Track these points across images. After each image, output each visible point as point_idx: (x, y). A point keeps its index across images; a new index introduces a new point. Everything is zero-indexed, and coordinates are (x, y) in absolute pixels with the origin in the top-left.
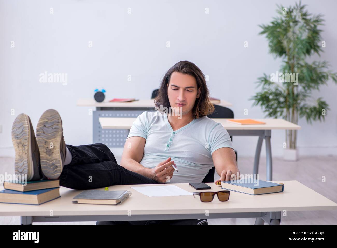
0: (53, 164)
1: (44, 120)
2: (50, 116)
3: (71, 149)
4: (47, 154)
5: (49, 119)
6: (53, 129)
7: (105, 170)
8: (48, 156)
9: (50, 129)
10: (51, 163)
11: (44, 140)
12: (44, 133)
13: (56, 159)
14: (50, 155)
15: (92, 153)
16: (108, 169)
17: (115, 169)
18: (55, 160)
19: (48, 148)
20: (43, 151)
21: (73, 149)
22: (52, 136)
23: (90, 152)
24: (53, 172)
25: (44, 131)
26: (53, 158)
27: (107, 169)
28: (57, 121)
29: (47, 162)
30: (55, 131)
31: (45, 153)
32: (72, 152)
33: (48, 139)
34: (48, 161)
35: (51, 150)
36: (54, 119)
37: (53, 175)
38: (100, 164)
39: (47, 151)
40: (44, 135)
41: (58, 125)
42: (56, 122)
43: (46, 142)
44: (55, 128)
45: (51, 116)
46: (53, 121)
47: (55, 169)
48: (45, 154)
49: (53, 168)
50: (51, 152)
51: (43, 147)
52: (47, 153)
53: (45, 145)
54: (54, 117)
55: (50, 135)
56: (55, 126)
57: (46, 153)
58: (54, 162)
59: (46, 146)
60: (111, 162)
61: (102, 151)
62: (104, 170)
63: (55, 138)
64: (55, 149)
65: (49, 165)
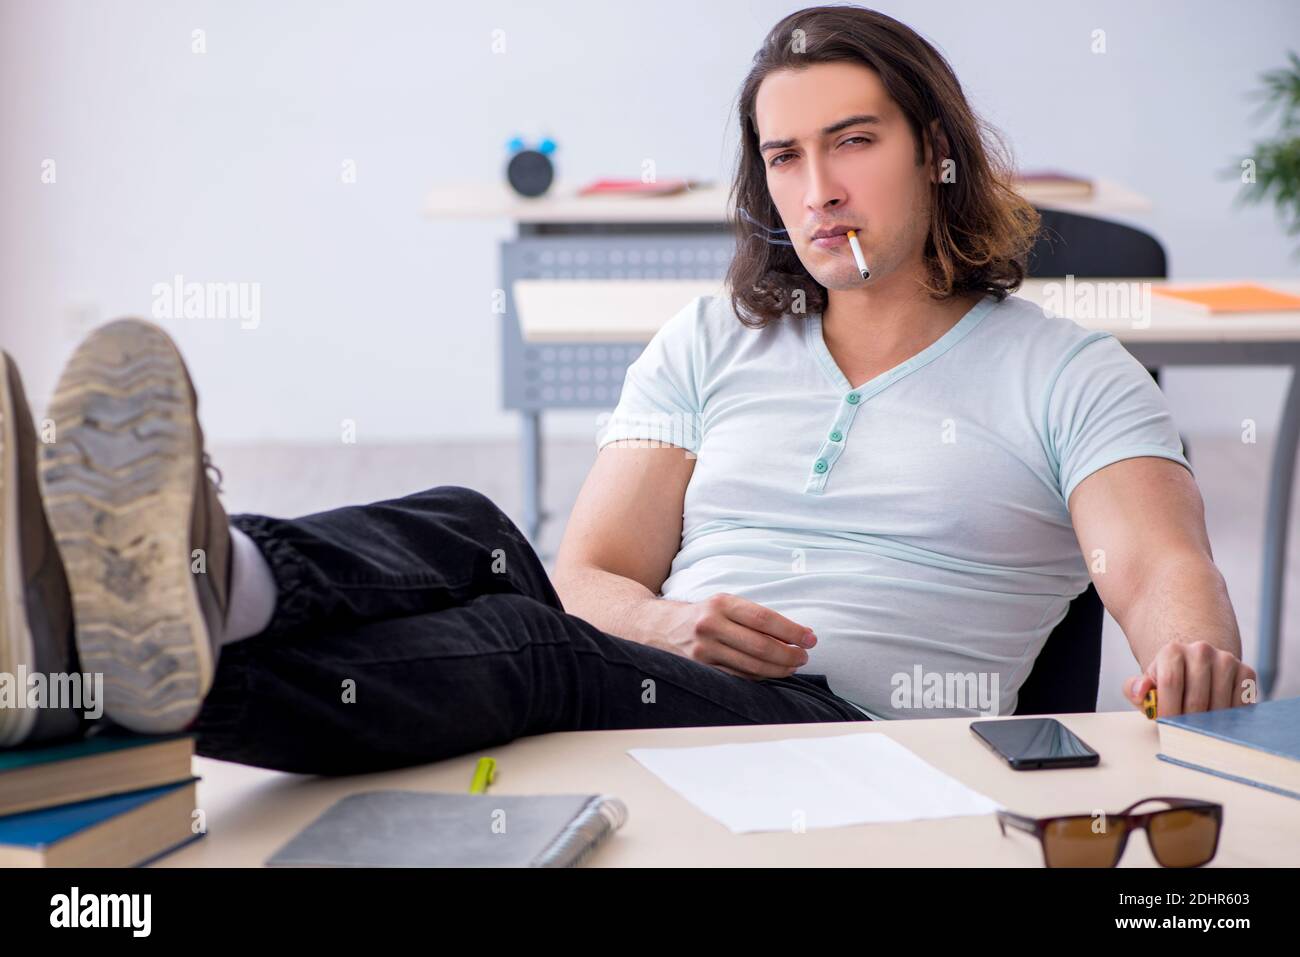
0: (152, 650)
1: (83, 383)
2: (118, 359)
3: (269, 544)
4: (109, 587)
5: (112, 381)
6: (139, 438)
7: (479, 656)
8: (116, 601)
9: (125, 439)
10: (138, 640)
11: (89, 507)
12: (86, 463)
13: (169, 618)
14: (128, 595)
15: (401, 554)
16: (496, 643)
17: (540, 641)
18: (162, 624)
19: (114, 551)
20: (89, 573)
21: (285, 542)
22: (137, 481)
23: (394, 550)
24: (150, 694)
25: (89, 450)
26: (151, 615)
27: (493, 649)
28: (161, 389)
29: (114, 637)
30: (155, 453)
31: (99, 581)
32: (277, 561)
33: (113, 497)
34: (120, 633)
35: (133, 565)
36: (142, 381)
37: (156, 714)
38: (453, 620)
39: (110, 573)
40: (92, 477)
41: (167, 415)
42: (159, 397)
43: (101, 519)
44: (155, 434)
45: (127, 359)
46: (137, 391)
47: (160, 678)
48: (99, 589)
49: (154, 671)
50: (136, 577)
51: (89, 547)
52: (113, 581)
53: (100, 533)
54: (144, 368)
55: (123, 474)
56: (152, 423)
57: (107, 582)
58: (156, 634)
59: (102, 542)
60: (518, 598)
61: (466, 538)
62: (474, 652)
63: (153, 492)
64: (160, 560)
65: (128, 654)
